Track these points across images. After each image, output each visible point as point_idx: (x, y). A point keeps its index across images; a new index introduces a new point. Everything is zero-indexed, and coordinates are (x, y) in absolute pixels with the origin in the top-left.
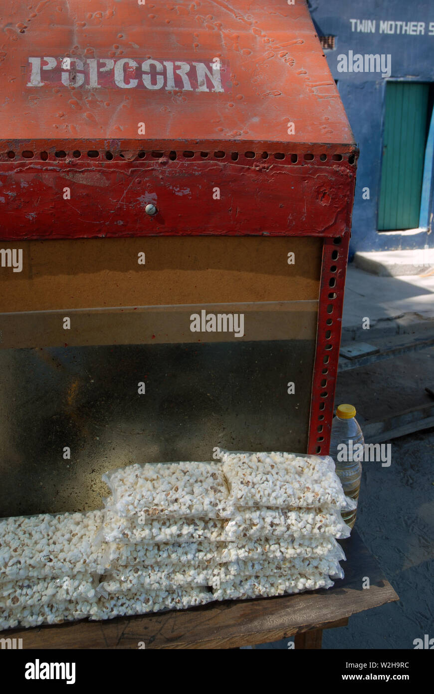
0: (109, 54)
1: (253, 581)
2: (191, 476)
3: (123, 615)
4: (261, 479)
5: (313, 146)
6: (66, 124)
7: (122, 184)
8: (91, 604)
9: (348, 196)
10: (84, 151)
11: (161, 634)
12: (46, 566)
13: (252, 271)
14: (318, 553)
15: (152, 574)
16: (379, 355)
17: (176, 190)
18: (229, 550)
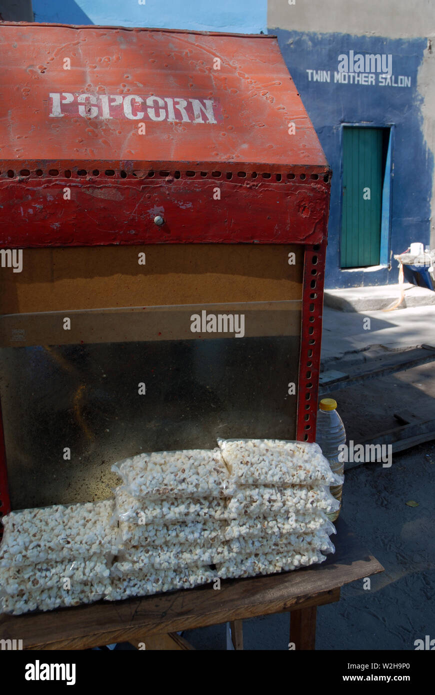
0: (118, 90)
1: (253, 559)
2: (195, 460)
3: (135, 595)
4: (258, 459)
5: (294, 167)
6: (85, 148)
7: (135, 199)
8: (105, 586)
9: (324, 209)
10: (102, 171)
11: (172, 610)
12: (64, 549)
13: (244, 274)
14: (311, 527)
15: (161, 553)
16: (349, 381)
17: (180, 204)
18: (232, 527)
